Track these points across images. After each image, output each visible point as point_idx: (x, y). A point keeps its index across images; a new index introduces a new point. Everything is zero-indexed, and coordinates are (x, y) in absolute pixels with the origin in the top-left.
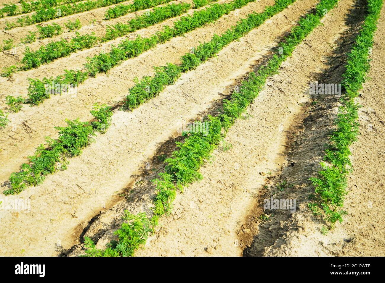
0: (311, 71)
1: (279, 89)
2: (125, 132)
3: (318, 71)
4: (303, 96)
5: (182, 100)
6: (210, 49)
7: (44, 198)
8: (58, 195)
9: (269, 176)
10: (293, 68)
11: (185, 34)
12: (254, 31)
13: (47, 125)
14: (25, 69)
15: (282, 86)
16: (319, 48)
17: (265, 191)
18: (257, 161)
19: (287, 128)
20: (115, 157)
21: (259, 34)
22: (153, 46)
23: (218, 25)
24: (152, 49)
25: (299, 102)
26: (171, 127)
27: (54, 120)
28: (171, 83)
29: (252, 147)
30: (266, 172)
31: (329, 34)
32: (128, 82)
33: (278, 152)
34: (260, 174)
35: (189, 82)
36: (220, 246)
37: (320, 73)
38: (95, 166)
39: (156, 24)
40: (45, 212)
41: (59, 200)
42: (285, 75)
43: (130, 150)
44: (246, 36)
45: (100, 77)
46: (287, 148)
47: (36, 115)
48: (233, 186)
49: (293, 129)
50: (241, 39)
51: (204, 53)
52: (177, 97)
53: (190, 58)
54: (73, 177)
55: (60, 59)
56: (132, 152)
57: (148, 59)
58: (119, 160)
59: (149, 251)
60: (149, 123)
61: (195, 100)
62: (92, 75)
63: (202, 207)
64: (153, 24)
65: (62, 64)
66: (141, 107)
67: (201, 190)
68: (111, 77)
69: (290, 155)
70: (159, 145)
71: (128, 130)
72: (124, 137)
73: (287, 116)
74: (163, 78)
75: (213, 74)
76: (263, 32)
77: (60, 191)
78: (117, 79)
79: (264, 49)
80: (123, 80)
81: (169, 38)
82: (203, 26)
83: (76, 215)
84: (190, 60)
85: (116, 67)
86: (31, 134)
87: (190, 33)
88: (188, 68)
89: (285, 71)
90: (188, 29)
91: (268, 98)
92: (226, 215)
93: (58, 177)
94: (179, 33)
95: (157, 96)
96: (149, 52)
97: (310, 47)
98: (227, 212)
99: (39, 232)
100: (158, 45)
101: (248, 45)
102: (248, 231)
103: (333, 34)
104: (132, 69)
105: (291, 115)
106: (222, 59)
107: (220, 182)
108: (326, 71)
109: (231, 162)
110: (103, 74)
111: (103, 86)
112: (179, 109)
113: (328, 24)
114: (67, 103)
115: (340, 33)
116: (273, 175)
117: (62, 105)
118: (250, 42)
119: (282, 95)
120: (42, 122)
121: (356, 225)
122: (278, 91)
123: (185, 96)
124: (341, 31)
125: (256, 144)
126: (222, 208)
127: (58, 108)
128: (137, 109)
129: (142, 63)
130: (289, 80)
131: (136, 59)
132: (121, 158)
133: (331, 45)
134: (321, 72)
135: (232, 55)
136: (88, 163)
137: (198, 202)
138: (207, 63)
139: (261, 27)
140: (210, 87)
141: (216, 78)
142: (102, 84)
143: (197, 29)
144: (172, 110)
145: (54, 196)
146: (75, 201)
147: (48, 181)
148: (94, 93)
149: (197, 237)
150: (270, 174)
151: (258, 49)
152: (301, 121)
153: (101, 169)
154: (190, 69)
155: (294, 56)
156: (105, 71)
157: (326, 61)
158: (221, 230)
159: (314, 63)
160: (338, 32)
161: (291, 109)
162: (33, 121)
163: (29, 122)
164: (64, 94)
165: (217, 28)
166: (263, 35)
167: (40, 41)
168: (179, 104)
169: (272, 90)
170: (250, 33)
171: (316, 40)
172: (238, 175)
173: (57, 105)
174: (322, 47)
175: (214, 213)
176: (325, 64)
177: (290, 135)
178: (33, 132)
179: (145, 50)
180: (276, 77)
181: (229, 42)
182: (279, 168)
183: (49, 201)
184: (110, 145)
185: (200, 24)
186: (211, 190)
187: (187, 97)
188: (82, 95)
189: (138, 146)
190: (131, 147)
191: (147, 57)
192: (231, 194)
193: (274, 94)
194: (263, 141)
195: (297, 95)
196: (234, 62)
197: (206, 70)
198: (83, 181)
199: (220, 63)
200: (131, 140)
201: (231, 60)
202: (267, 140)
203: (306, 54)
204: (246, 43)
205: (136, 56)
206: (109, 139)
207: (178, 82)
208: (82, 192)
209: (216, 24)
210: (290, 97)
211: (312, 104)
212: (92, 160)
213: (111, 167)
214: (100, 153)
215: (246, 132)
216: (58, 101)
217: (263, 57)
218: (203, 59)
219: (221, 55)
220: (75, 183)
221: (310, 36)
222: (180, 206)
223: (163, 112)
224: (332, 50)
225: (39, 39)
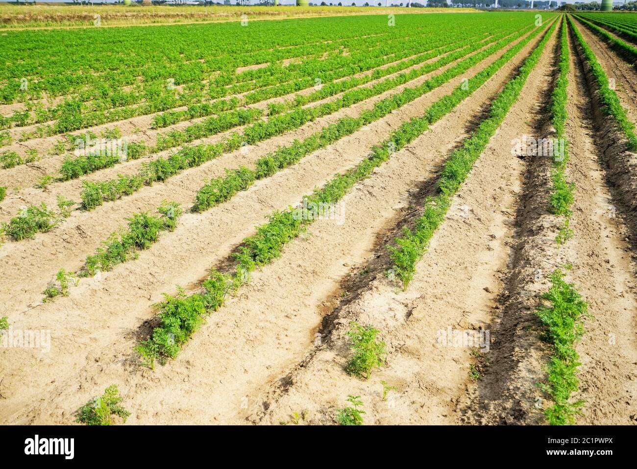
0: (413, 179)
1: (370, 193)
2: (195, 231)
3: (421, 179)
4: (399, 202)
5: (258, 206)
6: (290, 154)
7: (119, 281)
8: (132, 280)
9: (353, 267)
10: (389, 174)
11: (259, 143)
12: (345, 139)
13: (102, 232)
14: (61, 180)
15: (375, 191)
16: (426, 157)
17: (349, 278)
18: (342, 255)
19: (377, 230)
20: (187, 254)
21: (351, 142)
22: (220, 155)
23: (301, 133)
24: (217, 158)
25: (393, 208)
26: (246, 232)
27: (109, 227)
28: (243, 188)
29: (335, 242)
30: (351, 264)
31: (442, 142)
32: (190, 193)
33: (365, 248)
34: (344, 265)
35: (265, 188)
36: (300, 314)
37: (423, 182)
38: (167, 260)
39: (219, 133)
40: (121, 293)
41: (134, 285)
42: (378, 180)
43: (202, 249)
44: (335, 143)
45: (157, 186)
46: (376, 244)
47: (89, 221)
48: (314, 272)
49: (383, 231)
50: (329, 147)
51: (282, 160)
52: (252, 203)
53: (266, 163)
54: (146, 266)
55: (102, 171)
56: (204, 252)
57: (213, 169)
58: (191, 257)
59: (232, 309)
60: (221, 226)
61: (272, 206)
62: (148, 184)
63: (282, 284)
64: (216, 133)
65: (105, 175)
66: (211, 210)
67: (280, 270)
68: (170, 186)
69: (377, 251)
70: (234, 247)
71: (199, 230)
72: (195, 236)
73: (378, 220)
74: (235, 181)
75: (293, 182)
76: (358, 140)
77: (133, 277)
78: (177, 188)
79: (359, 158)
80: (184, 191)
81: (239, 146)
82: (281, 134)
83: (152, 299)
84: (267, 165)
85: (175, 176)
86: (86, 239)
87: (264, 142)
88: (263, 175)
89: (379, 177)
90: (261, 137)
91: (356, 200)
92: (306, 294)
93: (130, 265)
94: (250, 140)
95: (228, 201)
96: (214, 161)
97: (414, 154)
98: (308, 292)
99: (118, 308)
100: (224, 154)
101: (338, 153)
102: (328, 304)
103: (447, 142)
104: (195, 179)
105: (383, 219)
106: (304, 167)
107: (300, 266)
108: (431, 179)
109: (312, 252)
110: (161, 183)
111: (161, 195)
112: (254, 215)
113: (440, 131)
114: (123, 211)
115: (456, 142)
116: (357, 266)
117: (117, 212)
118: (341, 151)
119: (373, 199)
120: (97, 228)
121: (430, 290)
122: (368, 195)
123: (261, 202)
124: (458, 140)
125: (340, 240)
126: (302, 288)
127: (112, 215)
128: (206, 211)
129: (206, 173)
130: (383, 186)
131: (199, 168)
132: (193, 255)
133: (442, 154)
134: (425, 180)
135: (317, 163)
136: (159, 256)
137: (278, 279)
138: (286, 171)
139: (356, 134)
140: (290, 195)
141: (298, 187)
142: (160, 193)
143: (274, 138)
144: (246, 216)
145: (128, 280)
146: (150, 287)
147: (120, 268)
148: (152, 202)
149: (277, 307)
150: (354, 266)
151: (351, 159)
152: (393, 224)
153: (173, 263)
154: (266, 175)
155: (391, 163)
156: (163, 180)
157: (433, 170)
158: (301, 304)
159: (416, 171)
160: (454, 141)
161: (383, 213)
162: (87, 226)
163: (83, 227)
164: (118, 202)
165: (300, 137)
166: (357, 144)
167: (71, 152)
168: (254, 210)
169: (362, 193)
170: (340, 141)
171: (423, 148)
172: (320, 264)
173: (112, 212)
174: (430, 156)
175: (295, 291)
176: (431, 172)
177: (378, 236)
178: (88, 237)
179: (209, 159)
180: (367, 181)
181: (314, 149)
182: (365, 260)
183: (124, 285)
184: (181, 242)
185: (276, 131)
186: (291, 271)
187: (263, 203)
188: (139, 203)
189: (210, 246)
190: (202, 246)
191: (212, 166)
192: (312, 279)
193: (363, 197)
194: (348, 239)
195: (392, 200)
196: (319, 171)
197: (284, 177)
198: (156, 271)
199: (302, 172)
200: (203, 240)
201: (316, 168)
202: (353, 239)
203: (406, 161)
204: (335, 151)
205: (198, 165)
206: (179, 237)
207: (251, 189)
208: (155, 280)
209: (297, 132)
210: (383, 203)
211: (408, 209)
212: (164, 254)
213: (183, 262)
214: (171, 248)
215: (330, 229)
216: (112, 208)
217: (356, 166)
218: (281, 167)
219: (303, 162)
220: (149, 272)
221: (414, 142)
222: (259, 281)
223: (236, 216)
224: (443, 159)
225: (68, 150)
